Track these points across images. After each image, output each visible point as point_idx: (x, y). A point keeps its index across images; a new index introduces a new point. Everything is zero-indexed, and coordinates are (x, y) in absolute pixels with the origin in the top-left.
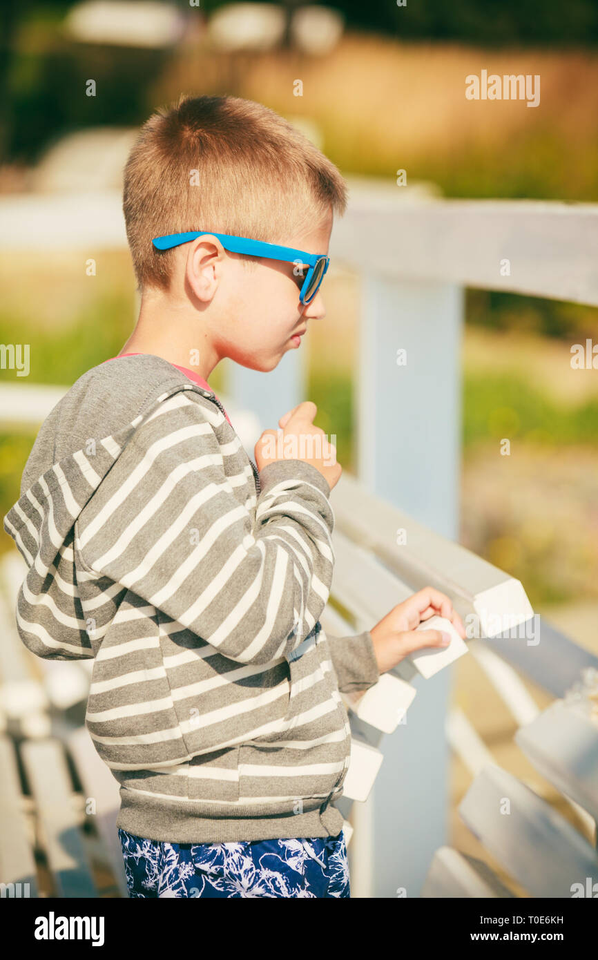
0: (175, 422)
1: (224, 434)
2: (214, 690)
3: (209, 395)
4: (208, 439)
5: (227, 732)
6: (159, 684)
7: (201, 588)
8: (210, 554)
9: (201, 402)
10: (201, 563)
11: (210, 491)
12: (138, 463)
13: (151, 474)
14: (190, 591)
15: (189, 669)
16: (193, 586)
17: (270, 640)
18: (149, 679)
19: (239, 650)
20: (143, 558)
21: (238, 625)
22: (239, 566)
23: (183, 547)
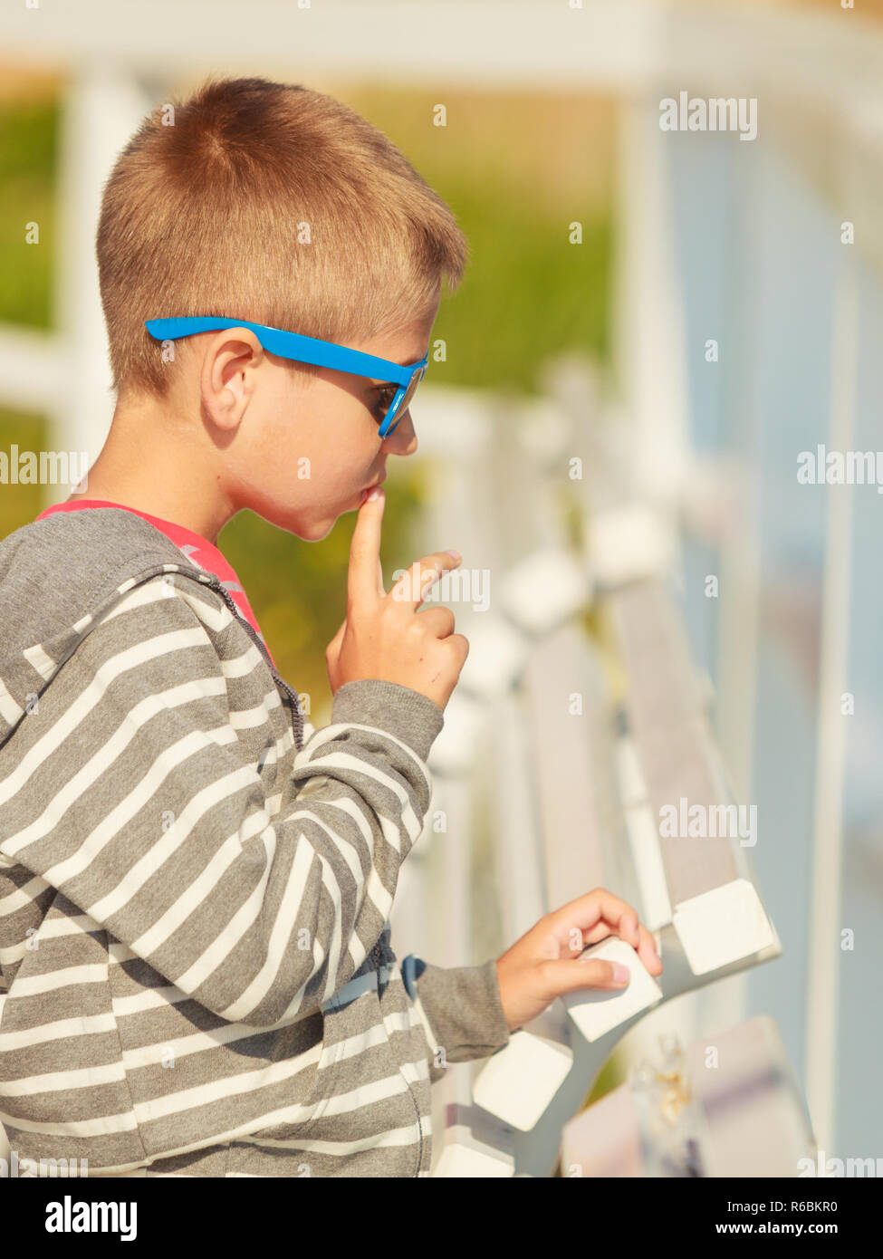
0: (144, 626)
1: (230, 642)
2: (194, 1055)
3: (207, 580)
4: (200, 653)
5: (210, 1123)
6: (104, 1042)
7: (169, 900)
8: (186, 846)
9: (193, 590)
10: (172, 858)
11: (193, 743)
12: (82, 690)
13: (101, 708)
14: (152, 902)
15: (153, 1019)
16: (156, 895)
17: (273, 991)
18: (90, 1031)
19: (223, 1003)
20: (82, 843)
21: (223, 964)
22: (227, 871)
23: (146, 829)
